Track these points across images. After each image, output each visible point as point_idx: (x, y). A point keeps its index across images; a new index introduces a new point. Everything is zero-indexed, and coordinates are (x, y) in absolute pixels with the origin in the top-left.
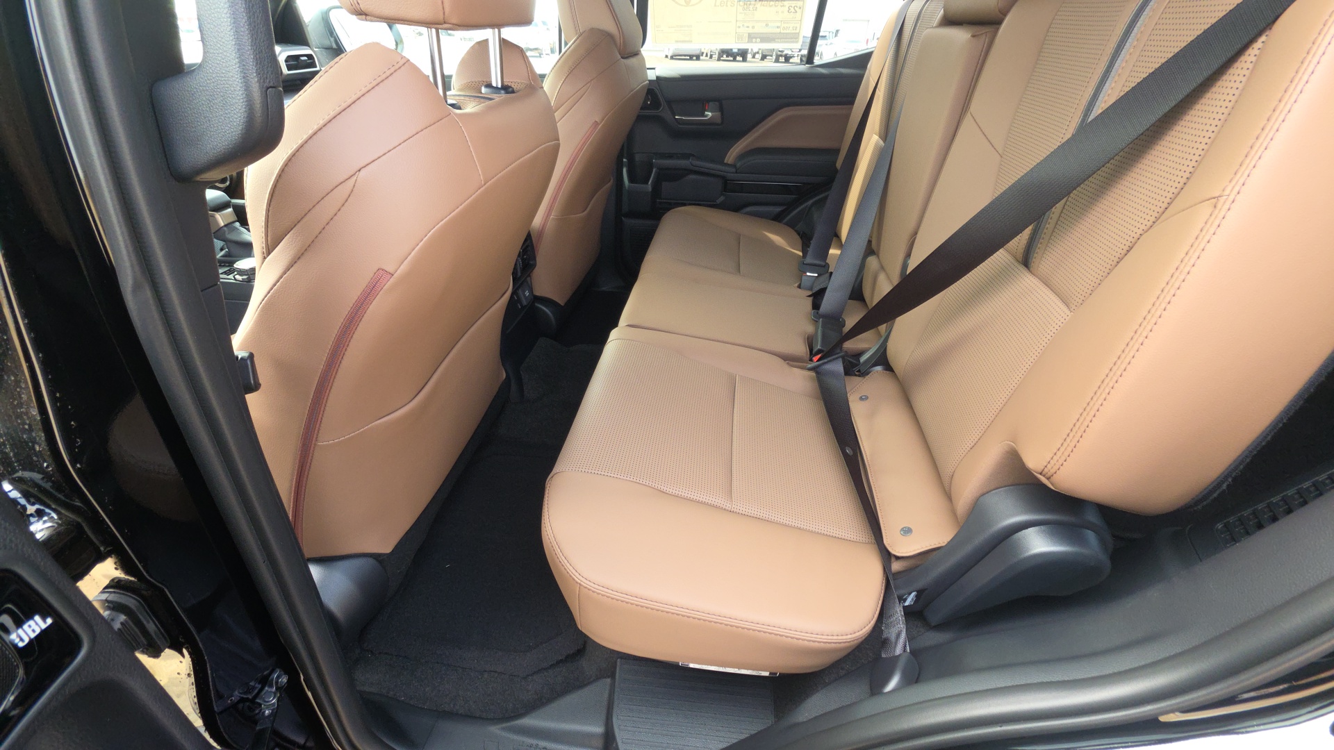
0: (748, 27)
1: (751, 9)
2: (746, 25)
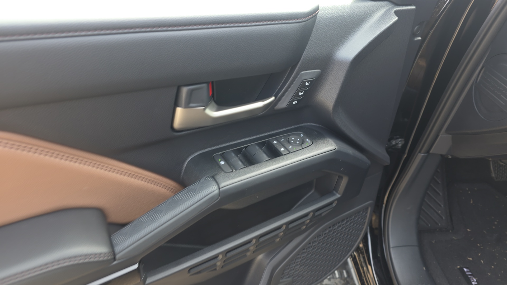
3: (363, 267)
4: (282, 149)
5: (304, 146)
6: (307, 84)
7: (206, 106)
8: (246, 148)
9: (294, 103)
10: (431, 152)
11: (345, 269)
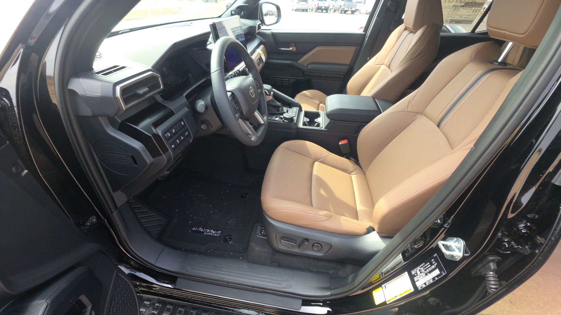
0: (452, 17)
1: (457, 10)
2: (451, 16)
10: (119, 206)
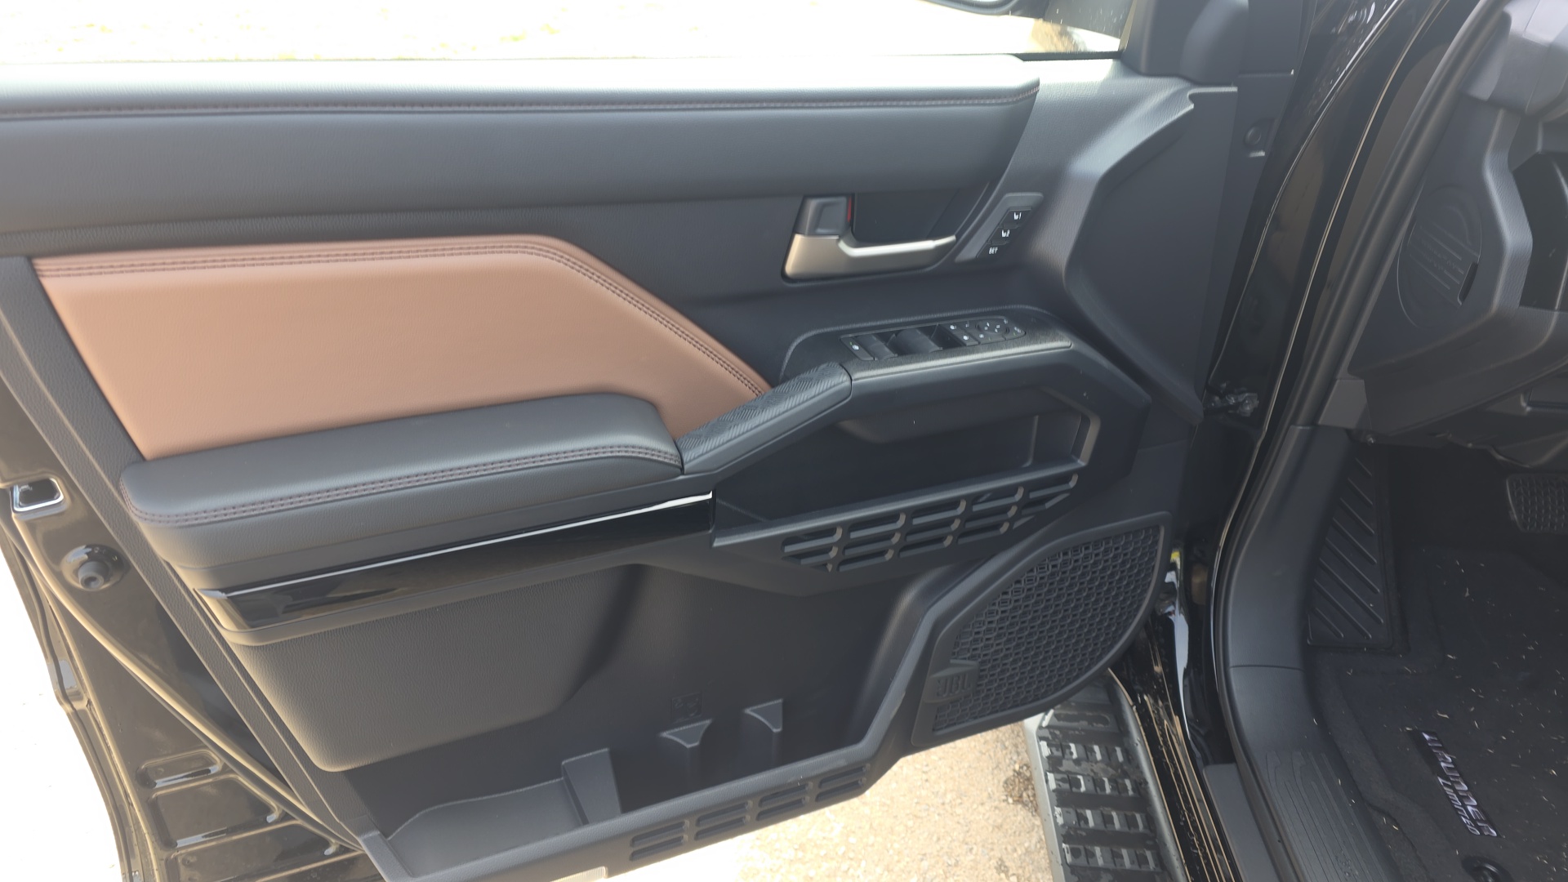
3: (1161, 724)
4: (966, 338)
5: (1008, 337)
6: (1016, 217)
7: (841, 237)
8: (897, 333)
9: (992, 251)
10: (1320, 422)
11: (1121, 745)
